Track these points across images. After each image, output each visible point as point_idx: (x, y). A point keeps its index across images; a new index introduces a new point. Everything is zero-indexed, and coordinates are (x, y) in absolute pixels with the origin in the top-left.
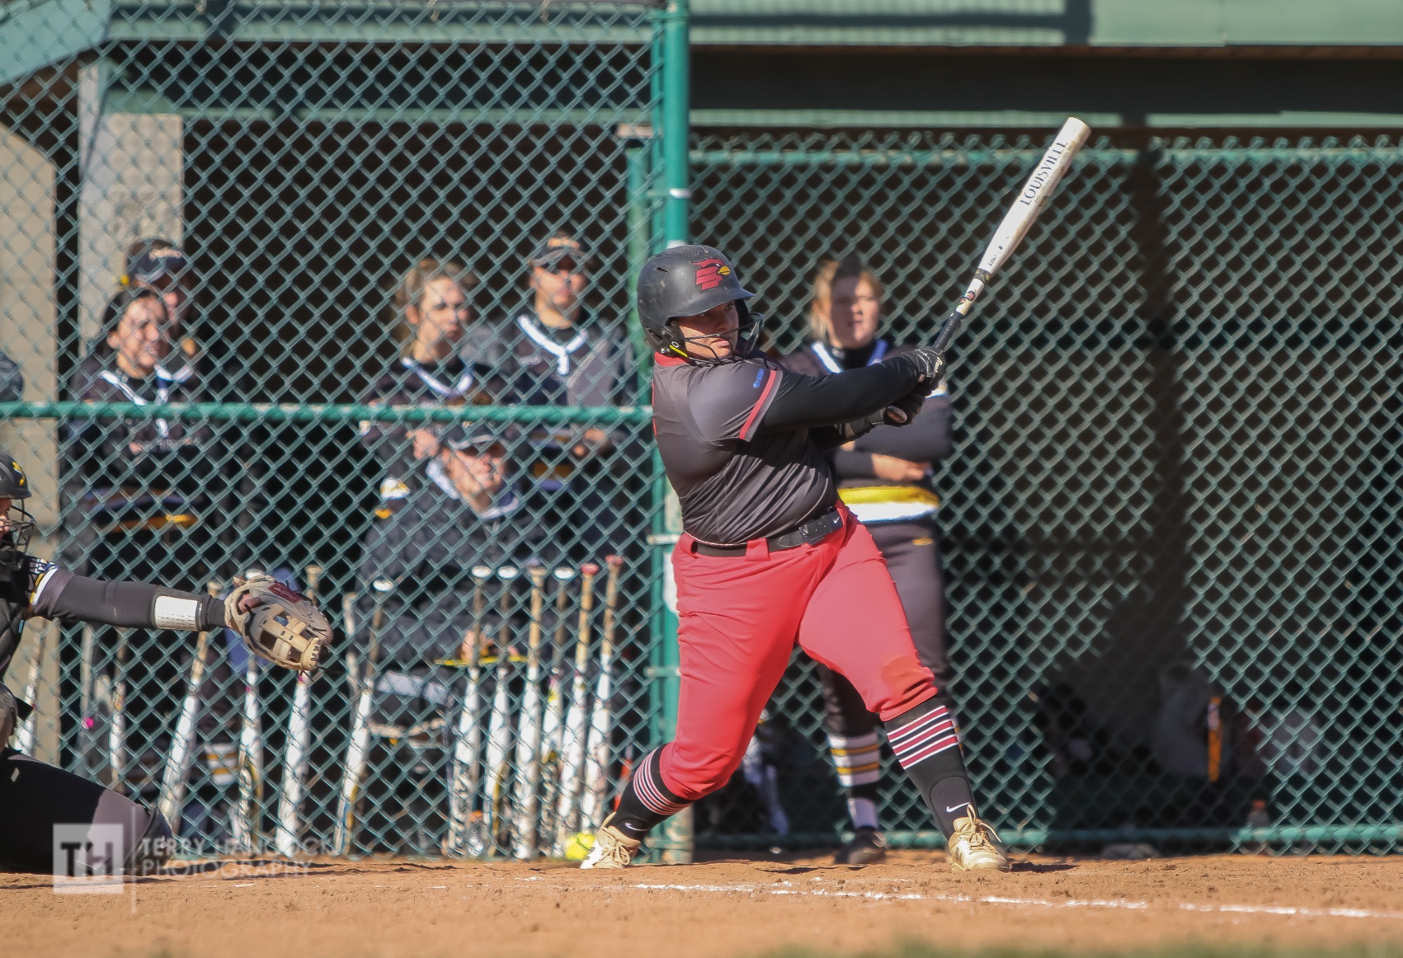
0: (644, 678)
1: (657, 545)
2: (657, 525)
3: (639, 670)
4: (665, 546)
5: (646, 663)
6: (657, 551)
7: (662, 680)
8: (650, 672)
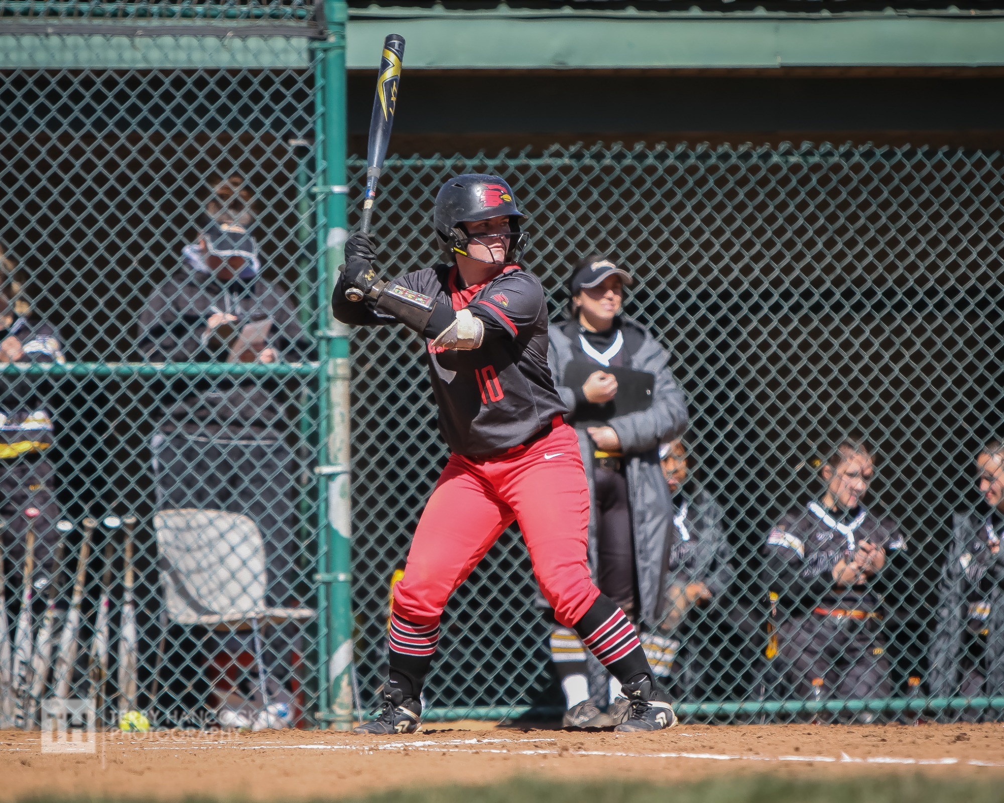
0: (313, 582)
1: (321, 475)
2: (322, 459)
3: (309, 576)
4: (331, 477)
5: (314, 571)
6: (323, 480)
7: (328, 584)
8: (319, 577)
